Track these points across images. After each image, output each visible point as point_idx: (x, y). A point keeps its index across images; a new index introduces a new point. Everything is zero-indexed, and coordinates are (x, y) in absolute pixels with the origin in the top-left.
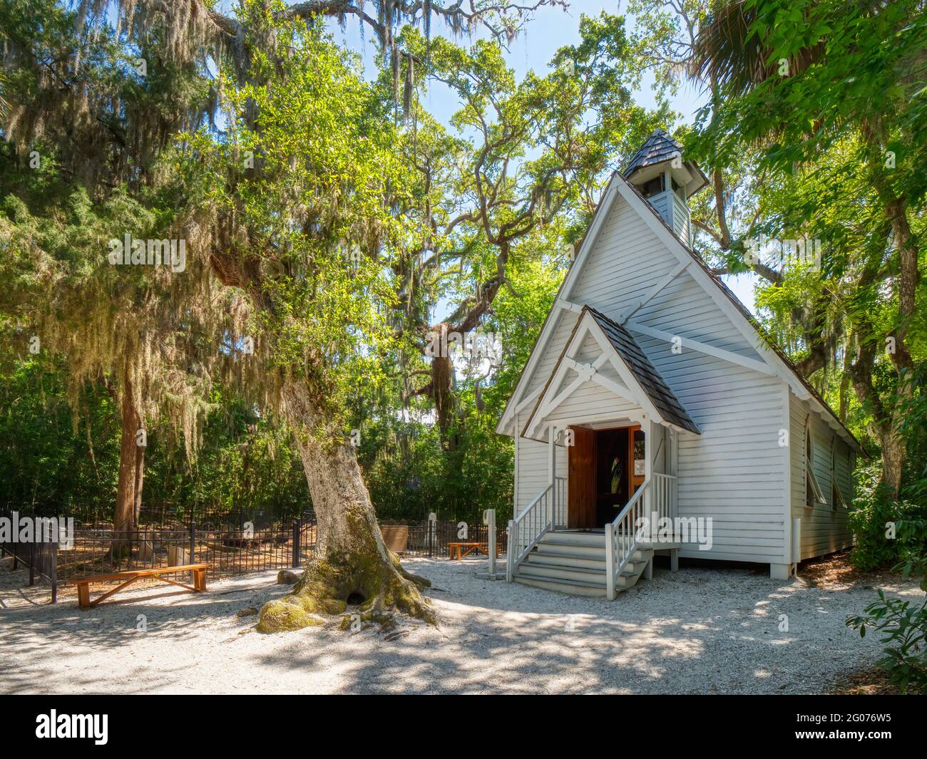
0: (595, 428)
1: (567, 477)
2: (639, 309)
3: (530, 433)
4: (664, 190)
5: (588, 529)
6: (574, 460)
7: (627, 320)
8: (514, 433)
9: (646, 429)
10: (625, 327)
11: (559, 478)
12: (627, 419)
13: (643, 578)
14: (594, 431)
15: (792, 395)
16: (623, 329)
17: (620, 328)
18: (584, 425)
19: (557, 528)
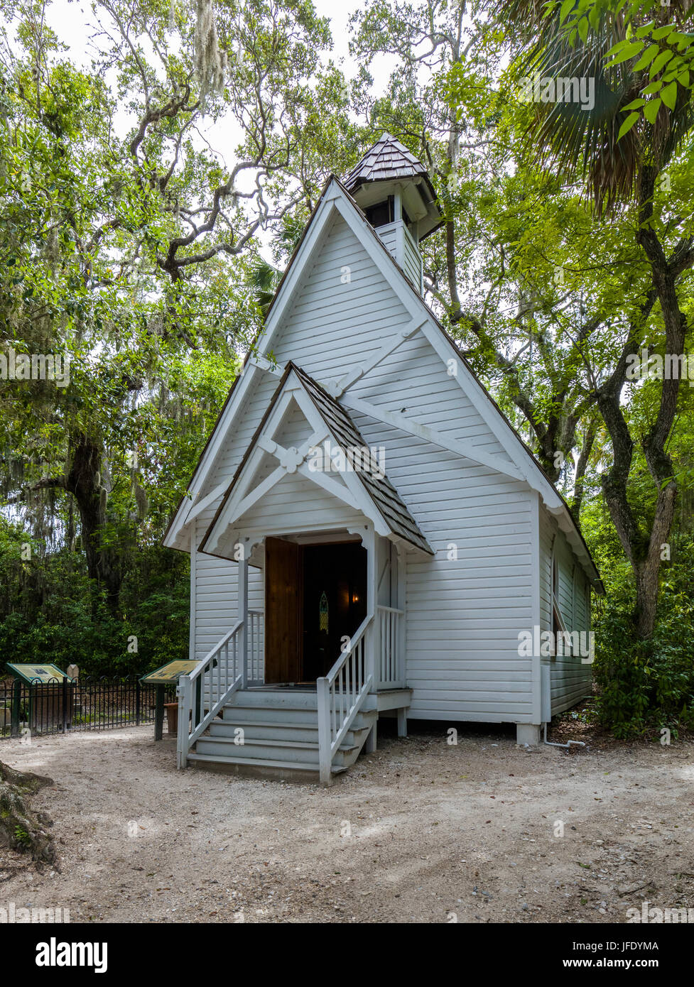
0: (301, 542)
1: (263, 610)
2: (359, 378)
3: (212, 545)
4: (393, 220)
5: (292, 684)
6: (274, 589)
7: (344, 392)
8: (189, 547)
9: (369, 544)
10: (343, 403)
11: (253, 613)
12: (345, 531)
13: (364, 752)
14: (301, 546)
15: (543, 507)
16: (339, 405)
17: (336, 402)
18: (286, 536)
19: (248, 686)
